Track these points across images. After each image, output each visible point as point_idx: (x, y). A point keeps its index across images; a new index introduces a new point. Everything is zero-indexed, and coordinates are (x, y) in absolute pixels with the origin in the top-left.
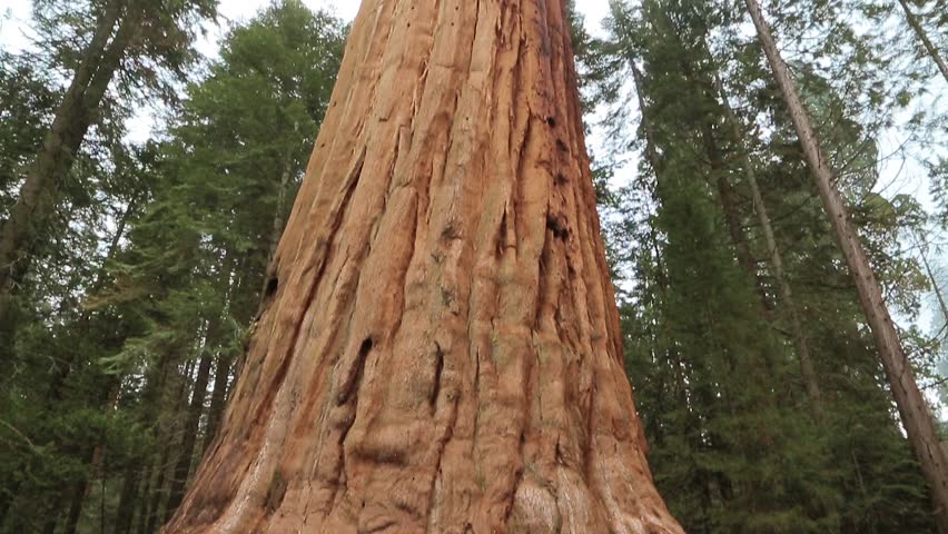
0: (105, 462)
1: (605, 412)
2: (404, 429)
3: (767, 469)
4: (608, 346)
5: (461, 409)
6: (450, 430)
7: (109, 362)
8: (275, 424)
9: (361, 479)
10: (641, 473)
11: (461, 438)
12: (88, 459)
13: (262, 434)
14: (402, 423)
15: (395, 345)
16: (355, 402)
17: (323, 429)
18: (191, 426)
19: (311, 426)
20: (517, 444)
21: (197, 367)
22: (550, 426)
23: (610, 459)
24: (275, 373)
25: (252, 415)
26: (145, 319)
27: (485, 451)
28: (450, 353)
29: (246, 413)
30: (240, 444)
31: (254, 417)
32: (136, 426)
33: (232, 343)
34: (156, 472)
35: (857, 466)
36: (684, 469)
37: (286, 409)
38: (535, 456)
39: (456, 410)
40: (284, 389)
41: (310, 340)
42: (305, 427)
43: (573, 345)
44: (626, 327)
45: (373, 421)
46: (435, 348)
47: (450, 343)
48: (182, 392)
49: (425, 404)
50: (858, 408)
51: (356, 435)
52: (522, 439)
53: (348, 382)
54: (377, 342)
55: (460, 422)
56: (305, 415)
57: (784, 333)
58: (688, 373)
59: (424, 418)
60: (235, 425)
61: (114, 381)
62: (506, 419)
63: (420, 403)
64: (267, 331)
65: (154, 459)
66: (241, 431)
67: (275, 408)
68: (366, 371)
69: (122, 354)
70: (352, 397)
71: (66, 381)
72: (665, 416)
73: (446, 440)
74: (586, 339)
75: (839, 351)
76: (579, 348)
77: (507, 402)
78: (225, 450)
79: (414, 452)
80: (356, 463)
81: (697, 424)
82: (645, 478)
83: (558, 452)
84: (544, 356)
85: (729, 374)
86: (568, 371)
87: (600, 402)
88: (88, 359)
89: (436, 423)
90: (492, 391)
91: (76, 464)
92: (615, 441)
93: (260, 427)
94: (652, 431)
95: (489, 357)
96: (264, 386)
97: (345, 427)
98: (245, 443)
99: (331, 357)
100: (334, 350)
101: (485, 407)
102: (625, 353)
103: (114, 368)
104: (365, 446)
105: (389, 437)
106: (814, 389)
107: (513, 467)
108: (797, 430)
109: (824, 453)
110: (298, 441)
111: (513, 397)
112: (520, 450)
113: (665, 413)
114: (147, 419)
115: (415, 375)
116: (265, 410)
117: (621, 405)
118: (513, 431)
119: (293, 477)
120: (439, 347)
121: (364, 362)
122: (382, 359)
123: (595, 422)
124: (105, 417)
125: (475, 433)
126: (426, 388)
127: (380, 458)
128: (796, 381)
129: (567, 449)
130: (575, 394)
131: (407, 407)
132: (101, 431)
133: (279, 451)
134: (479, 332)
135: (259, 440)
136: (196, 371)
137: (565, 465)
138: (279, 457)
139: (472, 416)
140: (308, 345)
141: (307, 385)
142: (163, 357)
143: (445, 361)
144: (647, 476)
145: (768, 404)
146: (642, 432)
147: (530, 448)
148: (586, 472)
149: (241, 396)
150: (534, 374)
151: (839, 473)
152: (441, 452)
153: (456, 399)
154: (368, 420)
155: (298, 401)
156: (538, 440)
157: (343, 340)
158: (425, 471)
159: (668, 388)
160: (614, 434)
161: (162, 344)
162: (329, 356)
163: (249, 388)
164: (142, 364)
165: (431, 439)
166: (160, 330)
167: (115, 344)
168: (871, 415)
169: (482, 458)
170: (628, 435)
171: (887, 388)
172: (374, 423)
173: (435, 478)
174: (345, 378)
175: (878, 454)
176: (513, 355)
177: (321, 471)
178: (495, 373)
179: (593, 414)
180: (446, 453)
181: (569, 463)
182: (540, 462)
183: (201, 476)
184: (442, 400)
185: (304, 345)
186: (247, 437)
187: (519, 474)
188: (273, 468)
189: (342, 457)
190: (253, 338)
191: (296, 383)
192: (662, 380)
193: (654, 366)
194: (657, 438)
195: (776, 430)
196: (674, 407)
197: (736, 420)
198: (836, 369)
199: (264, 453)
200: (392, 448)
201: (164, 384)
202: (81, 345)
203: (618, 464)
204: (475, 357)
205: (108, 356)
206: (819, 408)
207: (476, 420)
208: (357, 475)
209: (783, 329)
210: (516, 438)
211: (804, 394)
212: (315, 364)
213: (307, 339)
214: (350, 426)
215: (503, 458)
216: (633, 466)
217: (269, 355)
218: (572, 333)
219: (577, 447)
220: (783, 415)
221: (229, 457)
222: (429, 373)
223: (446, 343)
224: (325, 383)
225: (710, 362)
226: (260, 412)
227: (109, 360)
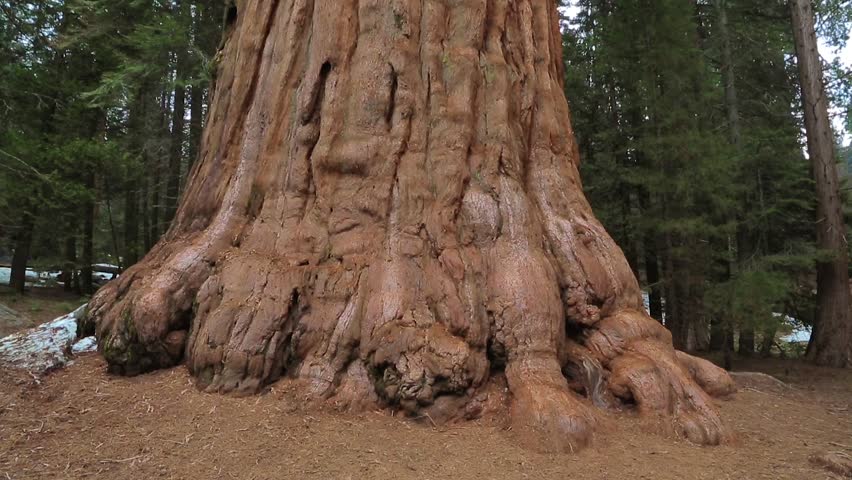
0: (106, 185)
1: (544, 129)
2: (364, 144)
3: (681, 183)
4: (550, 68)
5: (414, 126)
6: (405, 144)
7: (92, 96)
8: (248, 144)
9: (328, 189)
10: (573, 183)
11: (414, 151)
12: (90, 184)
13: (238, 153)
14: (361, 139)
15: (352, 68)
16: (318, 122)
17: (292, 146)
18: (175, 150)
19: (280, 144)
20: (465, 157)
21: (173, 98)
22: (494, 140)
23: (547, 170)
24: (243, 97)
25: (227, 137)
26: (117, 54)
27: (436, 162)
28: (402, 74)
29: (222, 134)
30: (219, 162)
31: (229, 138)
32: (127, 155)
33: (201, 74)
34: (151, 192)
35: (760, 182)
36: (609, 182)
37: (256, 129)
38: (480, 166)
39: (409, 126)
40: (253, 110)
41: (273, 65)
42: (275, 144)
43: (517, 66)
44: (567, 53)
45: (336, 137)
46: (389, 70)
47: (403, 65)
48: (162, 121)
49: (382, 121)
50: (771, 132)
51: (321, 150)
52: (469, 152)
53: (310, 104)
54: (335, 65)
55: (414, 137)
56: (274, 135)
57: (714, 61)
58: (621, 96)
59: (381, 134)
60: (213, 147)
61: (99, 113)
62: (455, 134)
63: (377, 120)
64: (232, 59)
65: (147, 181)
66: (219, 151)
67: (247, 129)
68: (327, 92)
69: (102, 87)
70: (315, 117)
71: (56, 116)
72: (596, 136)
73: (402, 153)
74: (530, 60)
75: (762, 80)
76: (523, 68)
77: (455, 119)
78: (207, 168)
79: (373, 164)
80: (322, 174)
81: (625, 143)
82: (576, 186)
83: (501, 163)
84: (490, 76)
85: (658, 98)
86: (513, 90)
87: (540, 119)
88: (71, 95)
89: (392, 138)
90: (442, 109)
91: (81, 190)
92: (551, 154)
93: (235, 147)
94: (585, 147)
95: (440, 78)
96: (235, 109)
97: (311, 144)
98: (224, 161)
99: (293, 80)
100: (296, 73)
101: (436, 123)
102: (566, 77)
103: (96, 102)
104: (329, 160)
105: (351, 151)
106: (734, 115)
107: (461, 176)
108: (713, 150)
109: (734, 170)
110: (271, 157)
111: (463, 115)
112: (467, 161)
113: (597, 132)
114: (135, 147)
115: (372, 93)
116: (238, 131)
117: (559, 122)
118: (461, 145)
119: (268, 189)
120: (393, 68)
121: (324, 84)
122: (340, 81)
123: (534, 138)
124: (97, 147)
125: (427, 146)
126: (382, 107)
127: (343, 170)
128: (718, 106)
129: (509, 160)
130: (518, 111)
131: (364, 125)
132: (97, 159)
133: (254, 167)
134: (430, 54)
135: (236, 158)
136: (172, 101)
137: (507, 174)
138: (255, 171)
139: (424, 131)
140: (271, 71)
141: (274, 106)
142: (140, 90)
143: (399, 82)
144: (578, 184)
145: (690, 128)
146: (577, 146)
147: (476, 160)
148: (525, 181)
149: (215, 120)
150: (481, 92)
151: (743, 187)
152: (397, 163)
153: (410, 116)
154: (331, 137)
155: (267, 121)
156: (484, 153)
157: (304, 63)
158: (384, 181)
159: (602, 110)
160: (551, 148)
161: (136, 77)
162: (292, 80)
163: (221, 112)
164: (122, 97)
165: (388, 153)
166: (132, 64)
167: (92, 80)
168: (781, 138)
169: (433, 169)
170: (563, 149)
171: (800, 115)
172: (337, 140)
173: (392, 186)
174: (307, 99)
175: (780, 172)
176: (462, 75)
177: (292, 183)
178: (445, 92)
179: (533, 130)
180: (402, 164)
181: (510, 172)
182: (485, 172)
183: (190, 191)
184: (397, 117)
185: (268, 71)
186: (225, 156)
187: (466, 182)
188: (250, 181)
189: (310, 170)
190: (220, 66)
191: (264, 105)
192: (597, 104)
193: (591, 90)
194: (588, 155)
195: (694, 150)
196: (606, 127)
197: (660, 140)
198: (757, 96)
199: (241, 170)
200: (354, 162)
201: (144, 114)
202: (62, 82)
203: (554, 174)
204: (426, 78)
205: (89, 91)
206: (736, 131)
207: (428, 134)
208: (325, 185)
209: (714, 57)
210: (463, 150)
211: (724, 118)
212: (279, 88)
213: (270, 64)
214: (316, 142)
215: (452, 168)
216: (566, 176)
217: (236, 81)
218: (517, 54)
219: (518, 159)
220: (703, 136)
221: (212, 173)
222: (385, 92)
223: (399, 64)
224: (289, 105)
225: (642, 86)
226: (233, 134)
227: (90, 94)
